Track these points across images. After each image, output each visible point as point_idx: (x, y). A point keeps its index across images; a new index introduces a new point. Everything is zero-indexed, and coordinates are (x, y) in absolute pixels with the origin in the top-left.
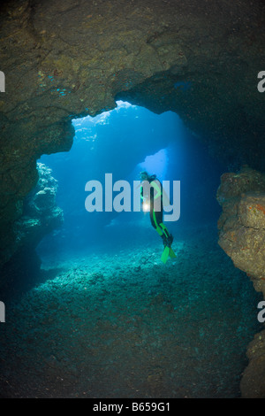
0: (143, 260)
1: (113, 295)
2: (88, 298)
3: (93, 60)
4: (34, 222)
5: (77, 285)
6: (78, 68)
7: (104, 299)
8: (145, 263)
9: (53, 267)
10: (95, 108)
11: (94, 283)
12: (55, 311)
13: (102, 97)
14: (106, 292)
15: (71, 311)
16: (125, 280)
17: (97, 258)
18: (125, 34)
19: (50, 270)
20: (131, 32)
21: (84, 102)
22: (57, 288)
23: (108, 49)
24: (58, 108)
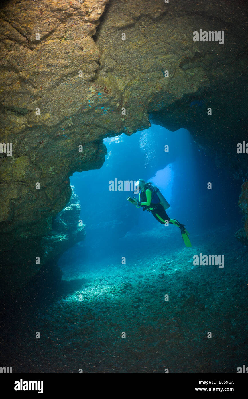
0: (164, 268)
1: (146, 302)
2: (123, 307)
3: (135, 81)
4: (62, 237)
5: (108, 295)
6: (123, 88)
7: (138, 306)
8: (166, 270)
9: (73, 279)
10: (133, 128)
11: (125, 292)
12: (93, 321)
13: (140, 117)
14: (139, 300)
15: (110, 320)
16: (153, 287)
17: (116, 268)
18: (164, 57)
19: (72, 281)
20: (168, 56)
21: (124, 122)
22: (88, 299)
23: (149, 71)
24: (98, 126)
